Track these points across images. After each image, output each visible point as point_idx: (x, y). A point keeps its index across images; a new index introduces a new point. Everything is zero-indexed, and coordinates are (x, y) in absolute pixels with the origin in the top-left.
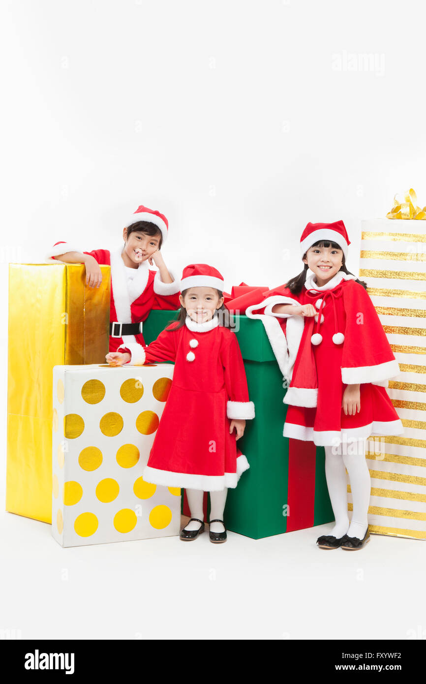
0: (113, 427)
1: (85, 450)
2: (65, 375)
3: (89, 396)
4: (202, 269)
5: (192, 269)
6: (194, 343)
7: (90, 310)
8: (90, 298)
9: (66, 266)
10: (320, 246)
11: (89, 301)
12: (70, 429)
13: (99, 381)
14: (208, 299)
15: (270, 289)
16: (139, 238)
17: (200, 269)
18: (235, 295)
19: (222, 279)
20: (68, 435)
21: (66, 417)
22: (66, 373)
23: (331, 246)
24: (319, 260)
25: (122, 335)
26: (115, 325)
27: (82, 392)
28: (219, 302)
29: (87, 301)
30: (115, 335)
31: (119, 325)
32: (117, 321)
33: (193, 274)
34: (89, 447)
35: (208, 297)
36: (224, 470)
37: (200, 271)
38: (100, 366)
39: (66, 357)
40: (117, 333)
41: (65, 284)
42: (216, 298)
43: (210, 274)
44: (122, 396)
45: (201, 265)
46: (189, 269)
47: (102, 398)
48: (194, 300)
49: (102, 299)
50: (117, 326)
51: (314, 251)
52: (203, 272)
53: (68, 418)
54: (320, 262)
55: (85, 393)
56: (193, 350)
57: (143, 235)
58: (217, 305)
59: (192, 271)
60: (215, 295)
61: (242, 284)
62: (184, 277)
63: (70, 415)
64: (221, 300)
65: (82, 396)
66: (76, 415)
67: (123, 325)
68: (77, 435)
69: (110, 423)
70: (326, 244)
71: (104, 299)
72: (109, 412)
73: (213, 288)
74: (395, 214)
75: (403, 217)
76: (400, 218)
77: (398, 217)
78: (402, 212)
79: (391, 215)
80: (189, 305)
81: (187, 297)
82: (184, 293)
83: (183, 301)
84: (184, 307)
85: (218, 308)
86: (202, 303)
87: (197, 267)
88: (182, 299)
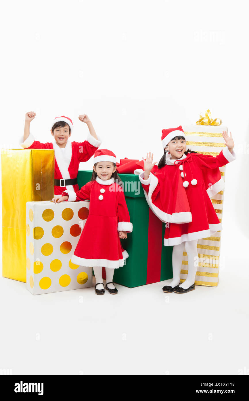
0: (58, 233)
1: (44, 245)
2: (34, 207)
3: (46, 217)
4: (105, 152)
5: (99, 152)
6: (103, 191)
7: (44, 173)
8: (44, 167)
9: (32, 150)
10: (176, 140)
11: (44, 168)
12: (36, 234)
13: (51, 210)
15: (140, 161)
16: (58, 131)
17: (103, 152)
18: (122, 163)
19: (115, 157)
20: (36, 238)
21: (35, 228)
23: (181, 138)
24: (177, 147)
25: (66, 185)
26: (62, 180)
27: (43, 215)
28: (114, 169)
30: (62, 185)
31: (64, 180)
32: (62, 178)
33: (100, 155)
34: (46, 244)
35: (108, 167)
36: (119, 258)
37: (104, 153)
38: (51, 202)
39: (33, 197)
40: (63, 184)
41: (31, 160)
42: (112, 167)
43: (109, 155)
44: (63, 217)
47: (53, 218)
48: (101, 168)
49: (50, 167)
50: (63, 181)
51: (173, 143)
52: (105, 153)
53: (35, 229)
54: (177, 148)
56: (102, 194)
57: (59, 128)
58: (113, 170)
60: (112, 166)
61: (126, 158)
62: (95, 156)
63: (37, 227)
65: (43, 218)
66: (39, 227)
67: (66, 180)
68: (41, 237)
69: (57, 231)
70: (179, 138)
71: (51, 167)
72: (56, 225)
73: (111, 162)
74: (200, 122)
75: (204, 124)
76: (203, 124)
77: (202, 124)
78: (204, 122)
79: (198, 123)
80: (98, 171)
81: (97, 167)
82: (95, 165)
83: (95, 169)
84: (96, 172)
85: (114, 172)
86: (105, 170)
87: (102, 151)
88: (95, 168)
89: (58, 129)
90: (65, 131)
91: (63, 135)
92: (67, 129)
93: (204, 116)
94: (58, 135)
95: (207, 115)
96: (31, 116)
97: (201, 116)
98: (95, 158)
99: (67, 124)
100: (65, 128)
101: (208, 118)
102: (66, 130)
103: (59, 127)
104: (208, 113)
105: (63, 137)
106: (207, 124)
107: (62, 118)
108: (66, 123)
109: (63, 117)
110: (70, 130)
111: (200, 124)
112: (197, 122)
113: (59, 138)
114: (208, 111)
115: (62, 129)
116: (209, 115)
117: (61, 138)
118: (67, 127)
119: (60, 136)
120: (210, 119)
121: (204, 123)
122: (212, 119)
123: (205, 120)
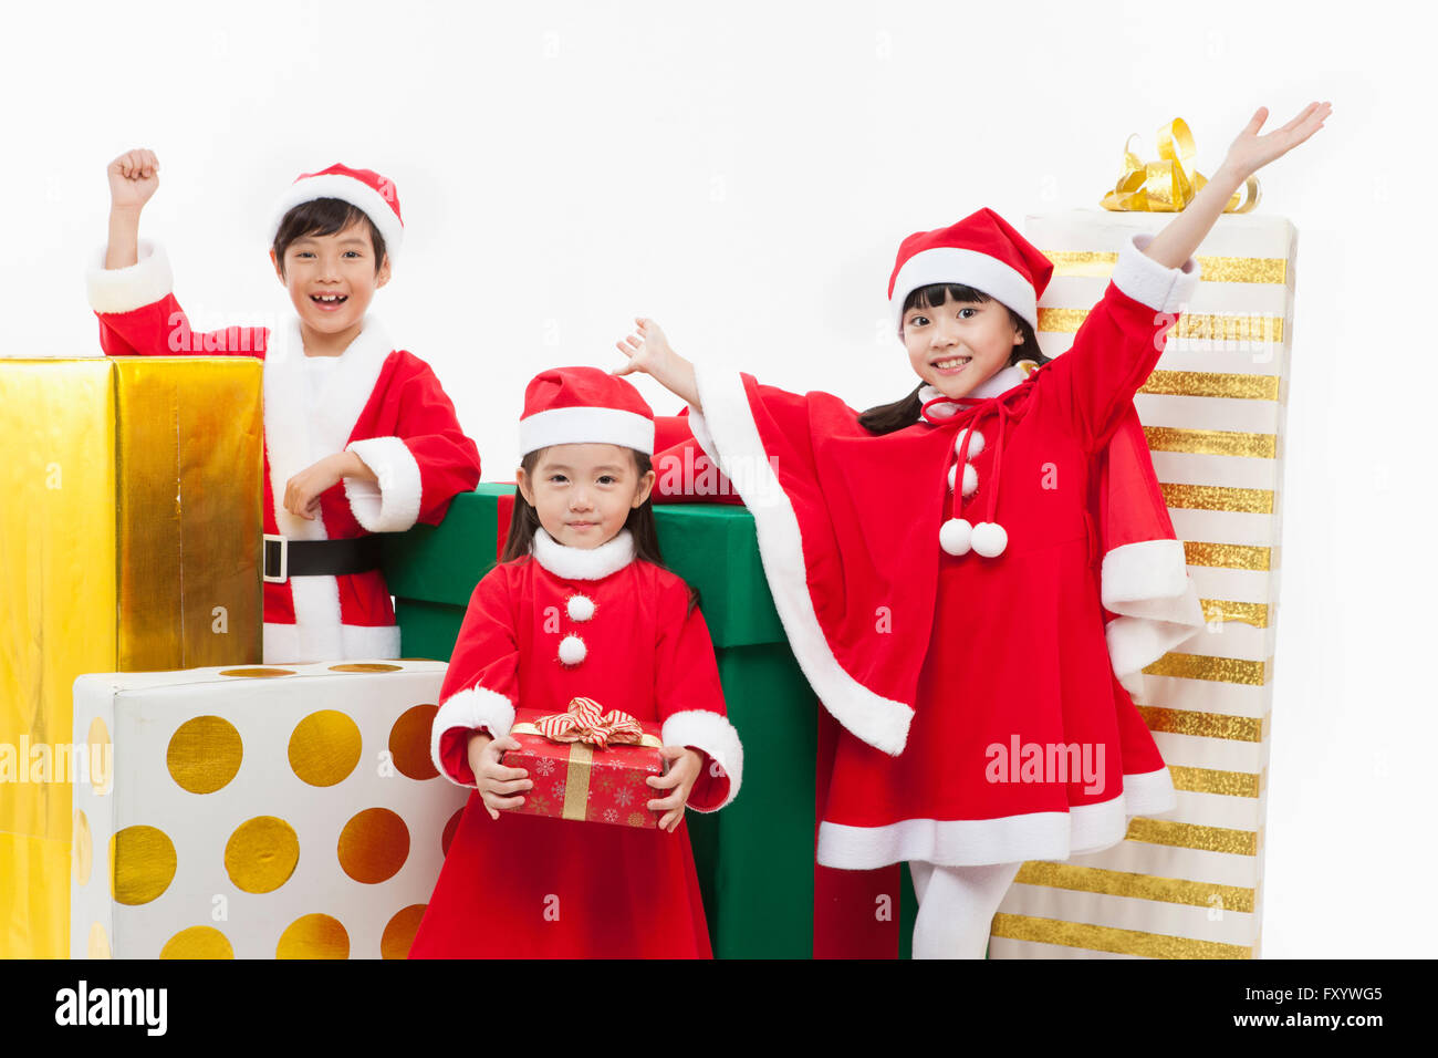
0: (265, 865)
1: (180, 939)
2: (115, 704)
3: (190, 767)
4: (584, 384)
5: (553, 385)
7: (198, 500)
8: (197, 462)
9: (114, 365)
11: (195, 471)
12: (130, 873)
13: (223, 722)
14: (605, 480)
16: (306, 255)
17: (579, 386)
19: (649, 415)
20: (125, 894)
21: (118, 835)
22: (117, 699)
25: (291, 573)
26: (268, 542)
27: (168, 756)
28: (640, 487)
29: (185, 469)
31: (281, 543)
32: (275, 533)
33: (559, 403)
34: (191, 931)
35: (606, 474)
37: (579, 394)
38: (223, 674)
41: (113, 421)
42: (629, 476)
43: (610, 403)
44: (293, 767)
45: (582, 372)
46: (545, 383)
47: (232, 773)
48: (562, 484)
49: (235, 464)
50: (275, 548)
51: (914, 323)
52: (588, 394)
53: (123, 839)
55: (180, 758)
56: (580, 628)
57: (313, 243)
58: (635, 495)
59: (554, 392)
60: (626, 467)
62: (530, 410)
63: (131, 831)
64: (648, 481)
65: (170, 770)
66: (149, 828)
67: (290, 544)
68: (156, 893)
69: (258, 850)
70: (937, 294)
71: (242, 462)
72: (253, 816)
73: (619, 447)
74: (1128, 195)
75: (1151, 204)
76: (1143, 208)
77: (1138, 203)
78: (1150, 190)
79: (1116, 200)
80: (546, 498)
81: (539, 473)
82: (530, 461)
83: (529, 485)
84: (531, 504)
85: (637, 505)
86: (584, 492)
87: (567, 377)
88: (524, 479)
89: (307, 248)
90: (351, 255)
91: (338, 279)
92: (358, 242)
93: (1149, 155)
94: (309, 281)
95: (1169, 154)
96: (137, 172)
97: (1133, 160)
98: (527, 419)
99: (360, 213)
100: (344, 236)
101: (1176, 169)
102: (351, 248)
103: (307, 237)
104: (1176, 144)
105: (341, 289)
106: (1164, 206)
107: (328, 176)
108: (354, 207)
109: (337, 169)
110: (379, 245)
111: (1124, 203)
112: (1112, 193)
113: (317, 299)
114: (1180, 127)
115: (328, 245)
116: (1180, 152)
117: (325, 298)
118: (359, 232)
119: (317, 288)
120: (1189, 175)
121: (1146, 195)
122: (1198, 176)
123: (1161, 183)
